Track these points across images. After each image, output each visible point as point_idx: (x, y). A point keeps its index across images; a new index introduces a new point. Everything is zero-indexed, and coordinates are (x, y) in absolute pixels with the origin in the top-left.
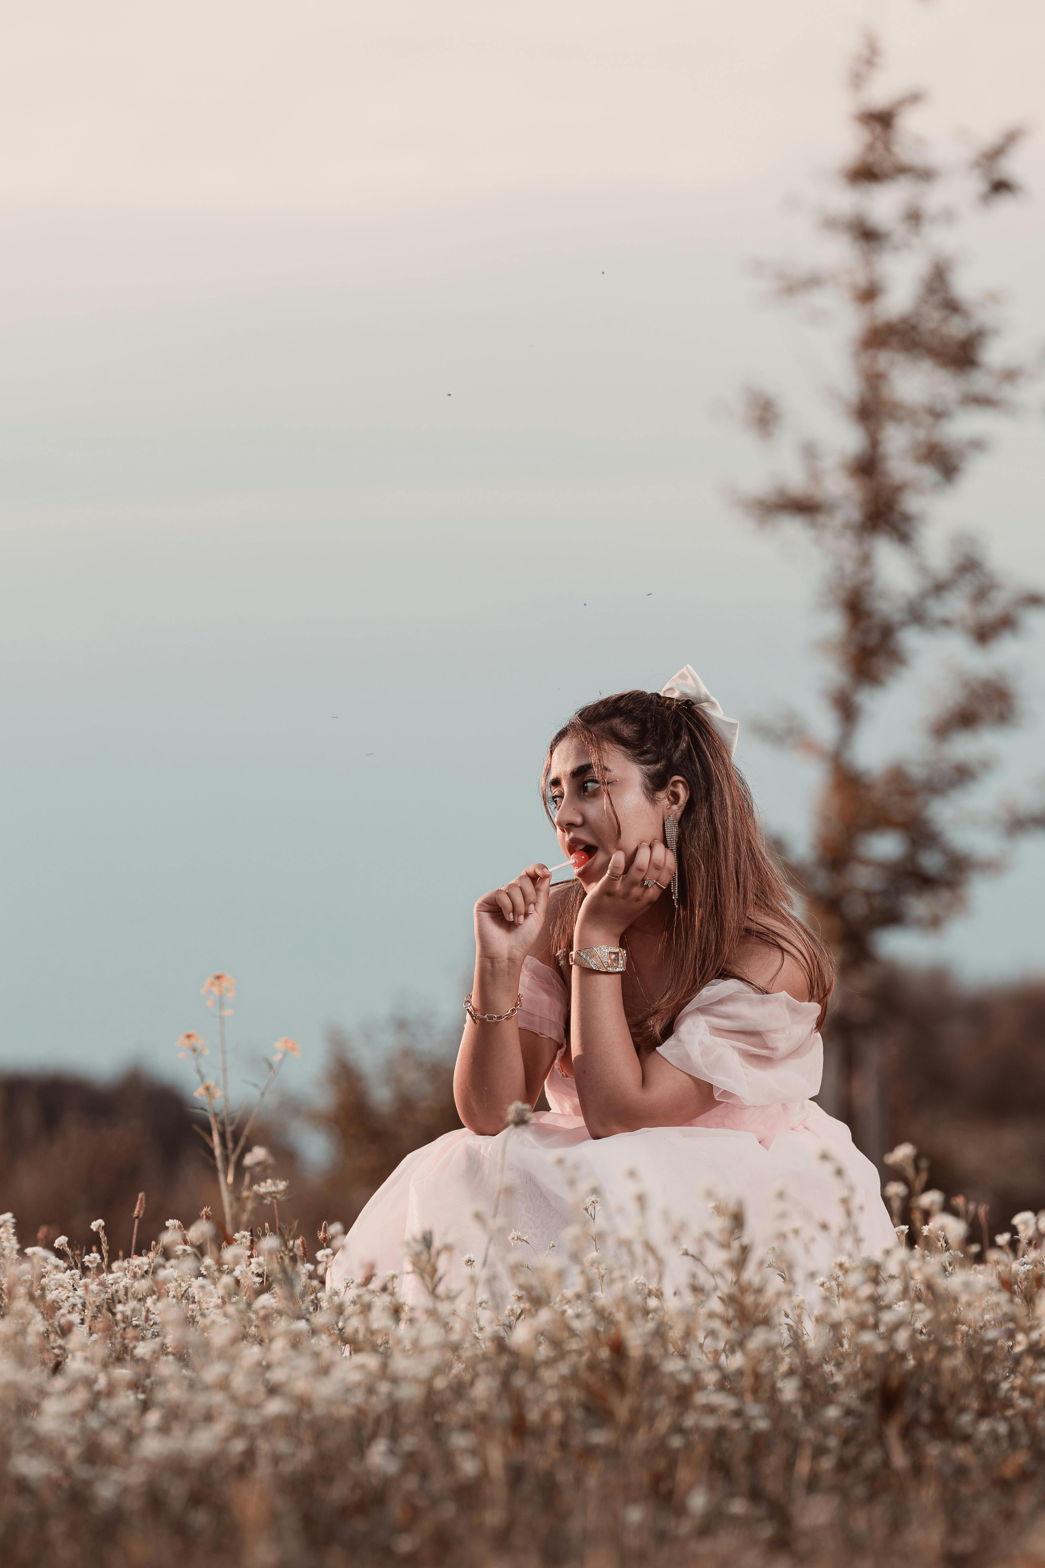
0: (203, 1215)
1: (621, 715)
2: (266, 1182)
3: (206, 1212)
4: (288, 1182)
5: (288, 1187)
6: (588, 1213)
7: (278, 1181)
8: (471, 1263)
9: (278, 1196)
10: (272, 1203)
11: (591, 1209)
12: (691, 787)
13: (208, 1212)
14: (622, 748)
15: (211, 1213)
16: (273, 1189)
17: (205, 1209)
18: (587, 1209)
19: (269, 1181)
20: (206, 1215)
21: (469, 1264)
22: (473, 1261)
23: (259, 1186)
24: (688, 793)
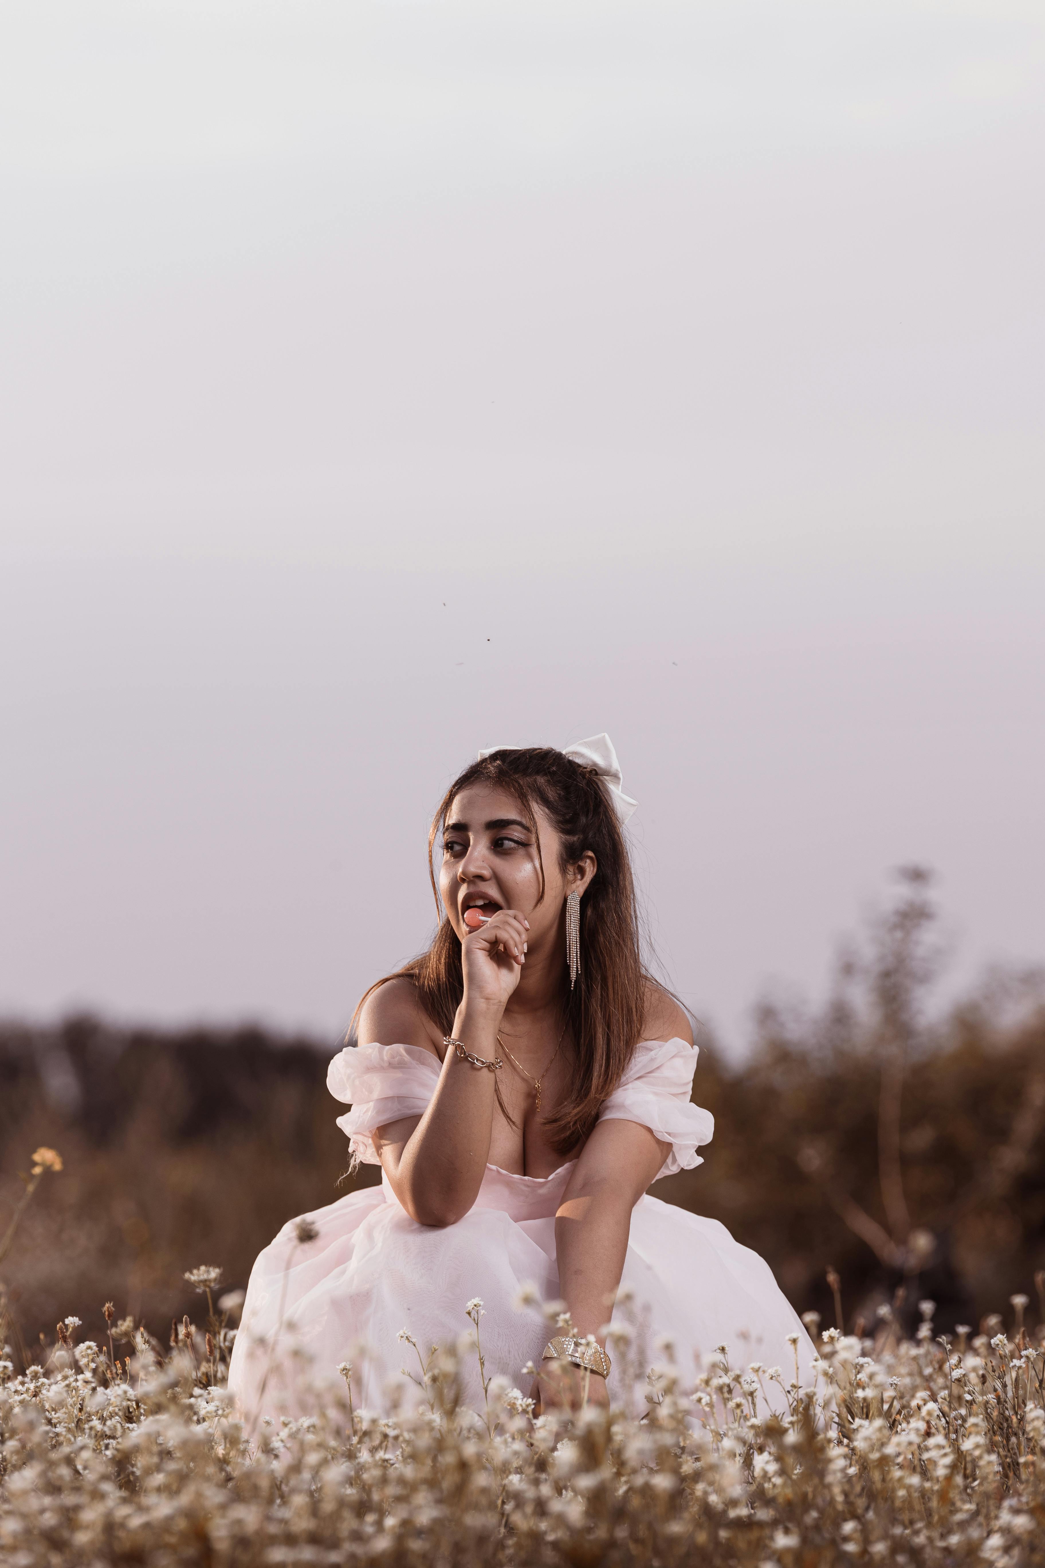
0: (105, 1311)
1: (545, 774)
2: (199, 1269)
3: (108, 1308)
4: (222, 1269)
5: (221, 1275)
6: (471, 1317)
7: (211, 1269)
8: (347, 1371)
9: (212, 1285)
10: (205, 1292)
11: (473, 1313)
12: (599, 863)
13: (110, 1308)
14: (547, 810)
15: (114, 1309)
16: (205, 1277)
17: (107, 1305)
18: (469, 1313)
19: (203, 1268)
20: (108, 1311)
21: (344, 1372)
22: (349, 1370)
23: (191, 1273)
24: (595, 870)
